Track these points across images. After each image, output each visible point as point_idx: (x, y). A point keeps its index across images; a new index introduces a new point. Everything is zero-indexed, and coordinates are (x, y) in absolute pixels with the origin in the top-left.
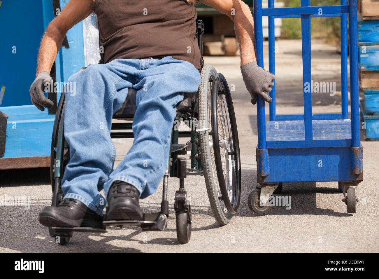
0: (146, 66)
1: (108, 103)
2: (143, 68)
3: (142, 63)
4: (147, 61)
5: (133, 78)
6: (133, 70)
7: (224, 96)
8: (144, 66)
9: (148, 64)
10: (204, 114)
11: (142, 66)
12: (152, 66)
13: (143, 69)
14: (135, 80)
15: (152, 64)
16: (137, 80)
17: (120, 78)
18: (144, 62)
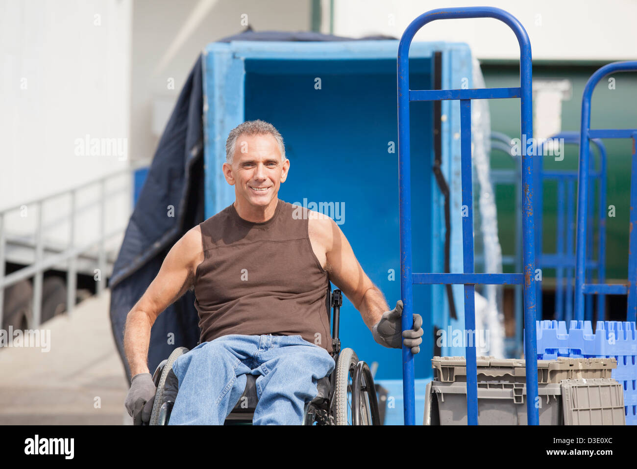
0: (267, 344)
1: (225, 393)
2: (263, 346)
3: (262, 340)
4: (269, 338)
5: (251, 360)
6: (252, 350)
7: (366, 393)
8: (265, 344)
9: (270, 342)
10: (343, 418)
11: (262, 344)
12: (275, 346)
13: (263, 349)
14: (253, 363)
15: (275, 343)
16: (256, 364)
17: (239, 361)
18: (265, 339)
